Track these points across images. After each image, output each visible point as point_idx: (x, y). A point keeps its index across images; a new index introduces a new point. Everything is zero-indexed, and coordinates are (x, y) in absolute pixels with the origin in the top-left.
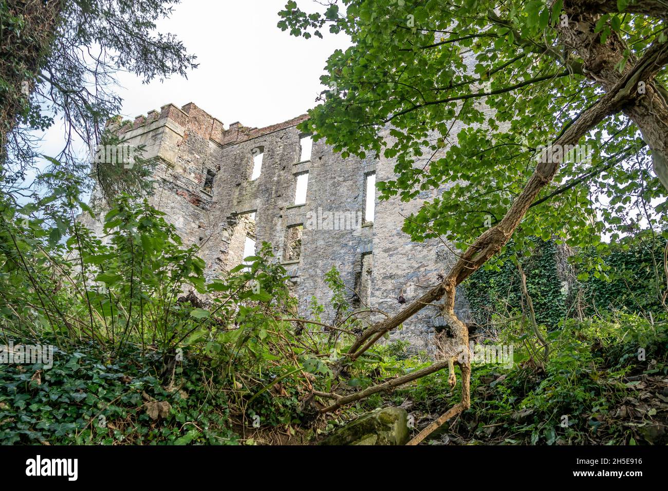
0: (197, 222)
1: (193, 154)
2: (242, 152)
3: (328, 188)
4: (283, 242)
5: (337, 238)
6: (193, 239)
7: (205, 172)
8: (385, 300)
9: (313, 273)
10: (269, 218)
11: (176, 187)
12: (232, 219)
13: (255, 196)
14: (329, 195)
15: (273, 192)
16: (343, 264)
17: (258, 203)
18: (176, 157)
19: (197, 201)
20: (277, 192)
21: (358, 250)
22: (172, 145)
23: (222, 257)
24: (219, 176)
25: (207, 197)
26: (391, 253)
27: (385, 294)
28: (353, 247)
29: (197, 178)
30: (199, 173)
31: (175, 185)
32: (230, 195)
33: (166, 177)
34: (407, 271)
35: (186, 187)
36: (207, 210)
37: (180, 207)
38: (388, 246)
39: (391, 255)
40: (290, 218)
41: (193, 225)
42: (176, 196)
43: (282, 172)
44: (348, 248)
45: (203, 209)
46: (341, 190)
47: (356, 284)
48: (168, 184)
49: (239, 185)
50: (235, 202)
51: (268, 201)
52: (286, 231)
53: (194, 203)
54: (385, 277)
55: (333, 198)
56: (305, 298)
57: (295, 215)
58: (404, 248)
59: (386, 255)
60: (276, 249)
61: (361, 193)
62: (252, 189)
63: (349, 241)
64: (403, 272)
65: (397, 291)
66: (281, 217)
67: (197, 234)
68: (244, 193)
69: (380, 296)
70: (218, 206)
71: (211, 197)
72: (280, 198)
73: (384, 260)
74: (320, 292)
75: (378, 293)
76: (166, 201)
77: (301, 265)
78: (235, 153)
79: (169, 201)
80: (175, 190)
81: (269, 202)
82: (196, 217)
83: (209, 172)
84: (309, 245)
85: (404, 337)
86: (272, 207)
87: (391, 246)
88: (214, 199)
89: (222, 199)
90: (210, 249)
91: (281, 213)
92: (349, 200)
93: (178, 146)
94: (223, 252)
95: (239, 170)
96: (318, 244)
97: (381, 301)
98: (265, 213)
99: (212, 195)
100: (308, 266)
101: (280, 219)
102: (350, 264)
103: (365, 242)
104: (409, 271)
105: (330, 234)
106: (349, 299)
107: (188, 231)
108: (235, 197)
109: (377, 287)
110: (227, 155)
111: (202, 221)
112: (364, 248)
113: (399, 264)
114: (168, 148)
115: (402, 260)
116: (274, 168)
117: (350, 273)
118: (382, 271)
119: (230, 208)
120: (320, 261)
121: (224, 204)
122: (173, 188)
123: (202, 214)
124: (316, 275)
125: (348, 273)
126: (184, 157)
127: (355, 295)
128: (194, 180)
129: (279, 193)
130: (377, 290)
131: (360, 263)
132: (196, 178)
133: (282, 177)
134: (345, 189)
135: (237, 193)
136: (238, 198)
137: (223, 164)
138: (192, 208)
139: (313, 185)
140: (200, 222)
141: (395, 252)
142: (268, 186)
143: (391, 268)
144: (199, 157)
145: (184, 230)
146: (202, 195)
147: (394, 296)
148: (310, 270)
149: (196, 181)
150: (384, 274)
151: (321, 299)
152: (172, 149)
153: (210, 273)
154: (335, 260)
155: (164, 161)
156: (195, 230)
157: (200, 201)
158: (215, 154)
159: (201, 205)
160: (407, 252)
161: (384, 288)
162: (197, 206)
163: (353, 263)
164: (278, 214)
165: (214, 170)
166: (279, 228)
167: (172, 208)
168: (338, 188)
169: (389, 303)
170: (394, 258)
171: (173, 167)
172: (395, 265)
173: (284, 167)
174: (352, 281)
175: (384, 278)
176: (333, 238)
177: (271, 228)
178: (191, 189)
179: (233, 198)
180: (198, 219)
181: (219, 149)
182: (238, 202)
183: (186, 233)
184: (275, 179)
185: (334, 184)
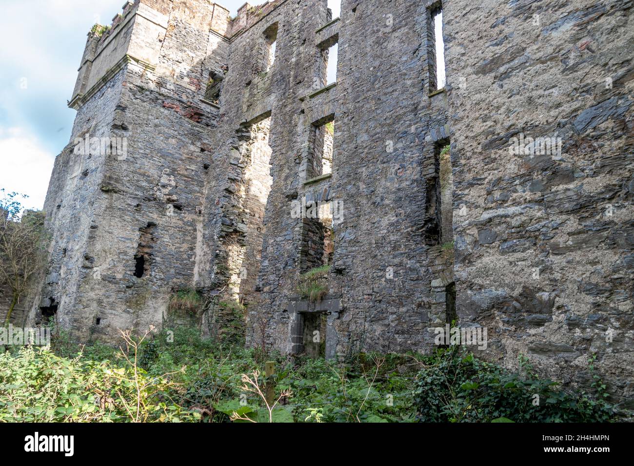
0: (199, 144)
1: (185, 51)
2: (253, 40)
3: (368, 49)
4: (307, 149)
5: (389, 125)
6: (193, 167)
7: (206, 75)
8: (501, 211)
9: (353, 191)
10: (287, 117)
11: (161, 97)
12: (243, 131)
13: (268, 92)
14: (371, 59)
15: (291, 79)
16: (403, 167)
17: (272, 101)
18: (158, 55)
19: (196, 115)
20: (296, 77)
21: (428, 138)
22: (150, 41)
23: (233, 187)
24: (227, 79)
25: (212, 108)
26: (502, 69)
27: (497, 194)
28: (417, 135)
29: (193, 83)
30: (196, 77)
31: (160, 94)
32: (238, 101)
33: (143, 84)
34: (567, 108)
35: (176, 96)
36: (213, 126)
37: (169, 124)
38: (491, 52)
39: (506, 75)
40: (315, 110)
41: (192, 148)
42: (162, 110)
43: (301, 48)
44: (410, 137)
45: (208, 125)
46: (390, 46)
47: (428, 200)
48: (148, 93)
49: (249, 84)
50: (245, 107)
51: (284, 94)
52: (311, 131)
53: (191, 117)
54: (491, 142)
55: (377, 63)
56: (343, 235)
57: (322, 104)
58: (547, 40)
59: (488, 79)
60: (297, 161)
61: (424, 41)
62: (264, 84)
63: (410, 125)
64: (553, 113)
65: (537, 176)
66: (303, 112)
67: (199, 159)
68: (255, 91)
69: (481, 202)
70: (226, 118)
71: (219, 108)
72: (301, 85)
73: (483, 95)
74: (365, 222)
75: (474, 194)
76: (146, 117)
77: (335, 180)
78: (245, 43)
79: (150, 117)
80: (160, 101)
81: (287, 94)
82: (195, 137)
83: (212, 75)
84: (345, 146)
85: (589, 341)
86: (290, 101)
87: (499, 50)
88: (222, 111)
89: (230, 108)
90: (217, 178)
91: (303, 106)
92: (404, 59)
93: (160, 41)
94: (233, 180)
95: (249, 63)
96: (359, 142)
97: (486, 216)
98: (281, 112)
99: (219, 106)
100: (345, 181)
101: (302, 116)
102: (415, 165)
103: (439, 121)
104: (576, 105)
105: (376, 120)
106: (418, 229)
107: (184, 157)
108: (245, 100)
109: (469, 177)
110: (236, 49)
111: (206, 141)
112: (438, 132)
113: (535, 94)
114: (143, 44)
115: (546, 76)
116: (292, 46)
117: (416, 181)
118: (479, 127)
119: (239, 118)
120: (364, 169)
121: (232, 114)
122: (157, 99)
123: (205, 132)
124: (359, 194)
125: (414, 181)
126: (170, 57)
127: (429, 220)
128: (188, 86)
129: (300, 78)
130: (471, 185)
131: (433, 161)
132: (191, 83)
133: (302, 55)
134: (396, 43)
135: (247, 95)
136: (248, 101)
137: (231, 62)
138: (188, 124)
139: (345, 52)
140: (203, 144)
141: (516, 62)
142: (284, 73)
143: (509, 111)
144: (194, 55)
145: (177, 155)
146: (203, 106)
147: (528, 195)
148: (349, 187)
149: (193, 88)
150: (486, 133)
151: (369, 234)
152: (150, 45)
153: (217, 211)
154: (388, 162)
155: (137, 61)
156: (195, 154)
157: (202, 115)
158: (219, 51)
159: (204, 121)
160: (558, 49)
161: (491, 176)
162: (198, 122)
163: (420, 163)
164: (298, 109)
165: (219, 71)
166: (300, 129)
167: (156, 126)
168: (385, 44)
169: (515, 222)
170: (515, 80)
171: (153, 69)
172: (521, 98)
173: (305, 40)
174: (421, 196)
175: (488, 146)
176: (382, 126)
177: (290, 132)
178: (184, 98)
179: (243, 102)
180: (200, 139)
181: (226, 44)
182: (248, 106)
183: (181, 160)
184: (294, 60)
185: (378, 43)
